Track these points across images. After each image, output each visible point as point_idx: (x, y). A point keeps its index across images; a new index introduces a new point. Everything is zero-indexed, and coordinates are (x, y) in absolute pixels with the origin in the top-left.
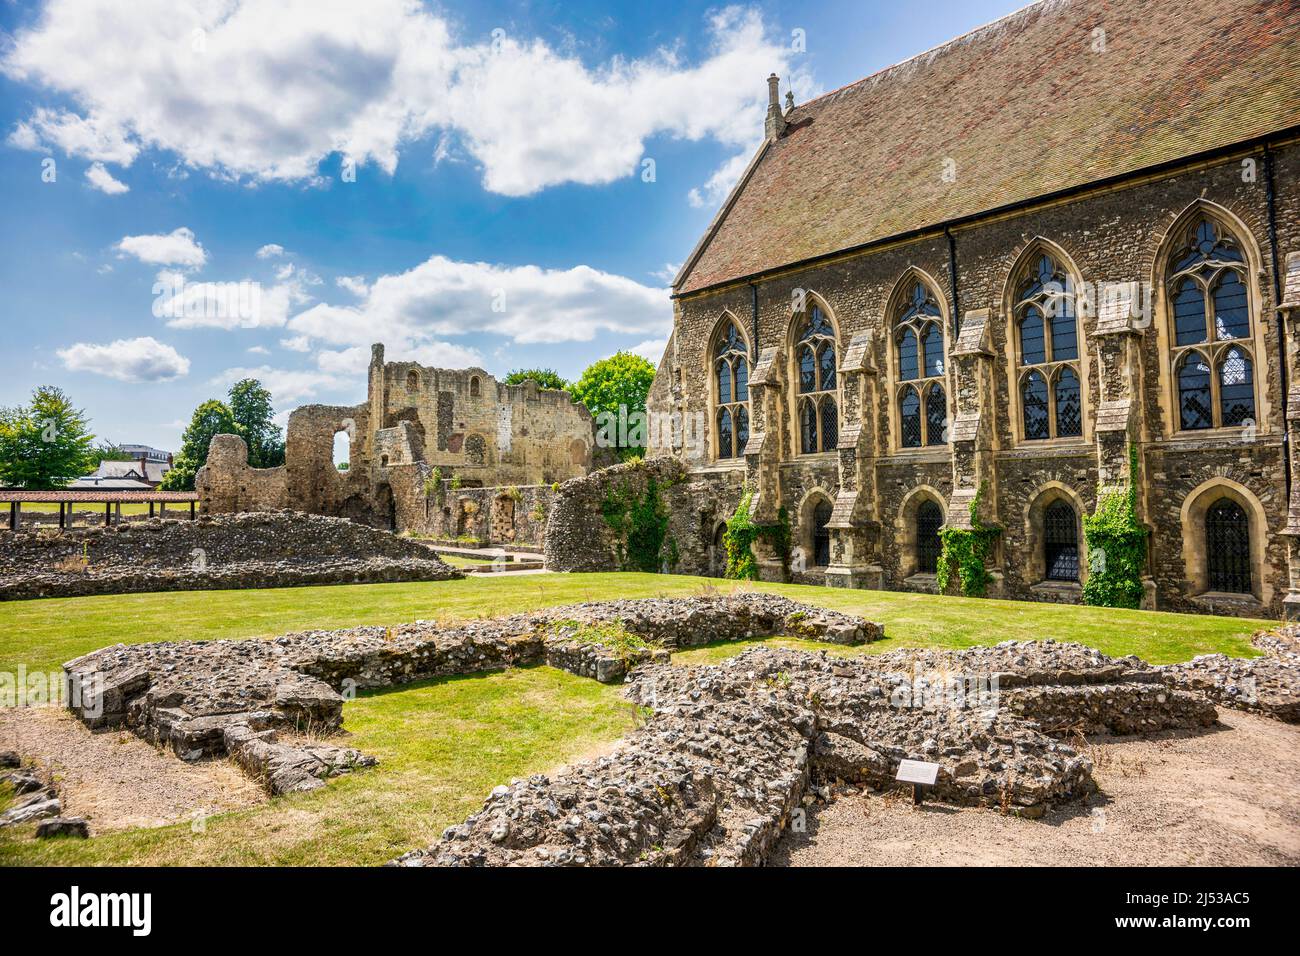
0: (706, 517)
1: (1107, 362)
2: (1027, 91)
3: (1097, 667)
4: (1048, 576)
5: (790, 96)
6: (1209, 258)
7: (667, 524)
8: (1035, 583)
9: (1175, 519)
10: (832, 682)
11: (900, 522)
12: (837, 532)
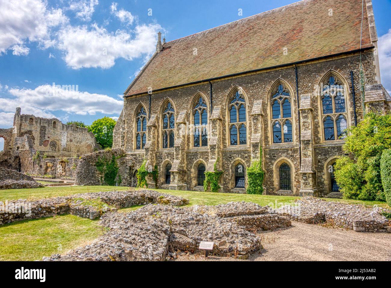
0: (131, 168)
1: (254, 123)
2: (234, 44)
3: (258, 209)
4: (236, 186)
5: (164, 39)
6: (281, 95)
7: (118, 170)
8: (232, 188)
9: (271, 169)
10: (176, 215)
11: (193, 170)
12: (173, 173)
